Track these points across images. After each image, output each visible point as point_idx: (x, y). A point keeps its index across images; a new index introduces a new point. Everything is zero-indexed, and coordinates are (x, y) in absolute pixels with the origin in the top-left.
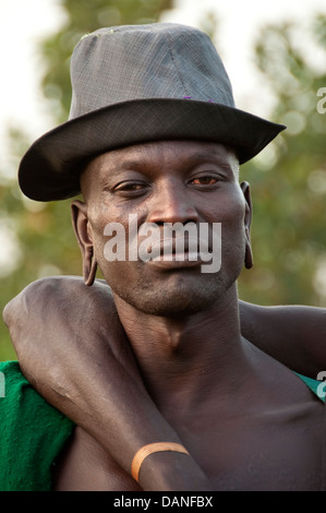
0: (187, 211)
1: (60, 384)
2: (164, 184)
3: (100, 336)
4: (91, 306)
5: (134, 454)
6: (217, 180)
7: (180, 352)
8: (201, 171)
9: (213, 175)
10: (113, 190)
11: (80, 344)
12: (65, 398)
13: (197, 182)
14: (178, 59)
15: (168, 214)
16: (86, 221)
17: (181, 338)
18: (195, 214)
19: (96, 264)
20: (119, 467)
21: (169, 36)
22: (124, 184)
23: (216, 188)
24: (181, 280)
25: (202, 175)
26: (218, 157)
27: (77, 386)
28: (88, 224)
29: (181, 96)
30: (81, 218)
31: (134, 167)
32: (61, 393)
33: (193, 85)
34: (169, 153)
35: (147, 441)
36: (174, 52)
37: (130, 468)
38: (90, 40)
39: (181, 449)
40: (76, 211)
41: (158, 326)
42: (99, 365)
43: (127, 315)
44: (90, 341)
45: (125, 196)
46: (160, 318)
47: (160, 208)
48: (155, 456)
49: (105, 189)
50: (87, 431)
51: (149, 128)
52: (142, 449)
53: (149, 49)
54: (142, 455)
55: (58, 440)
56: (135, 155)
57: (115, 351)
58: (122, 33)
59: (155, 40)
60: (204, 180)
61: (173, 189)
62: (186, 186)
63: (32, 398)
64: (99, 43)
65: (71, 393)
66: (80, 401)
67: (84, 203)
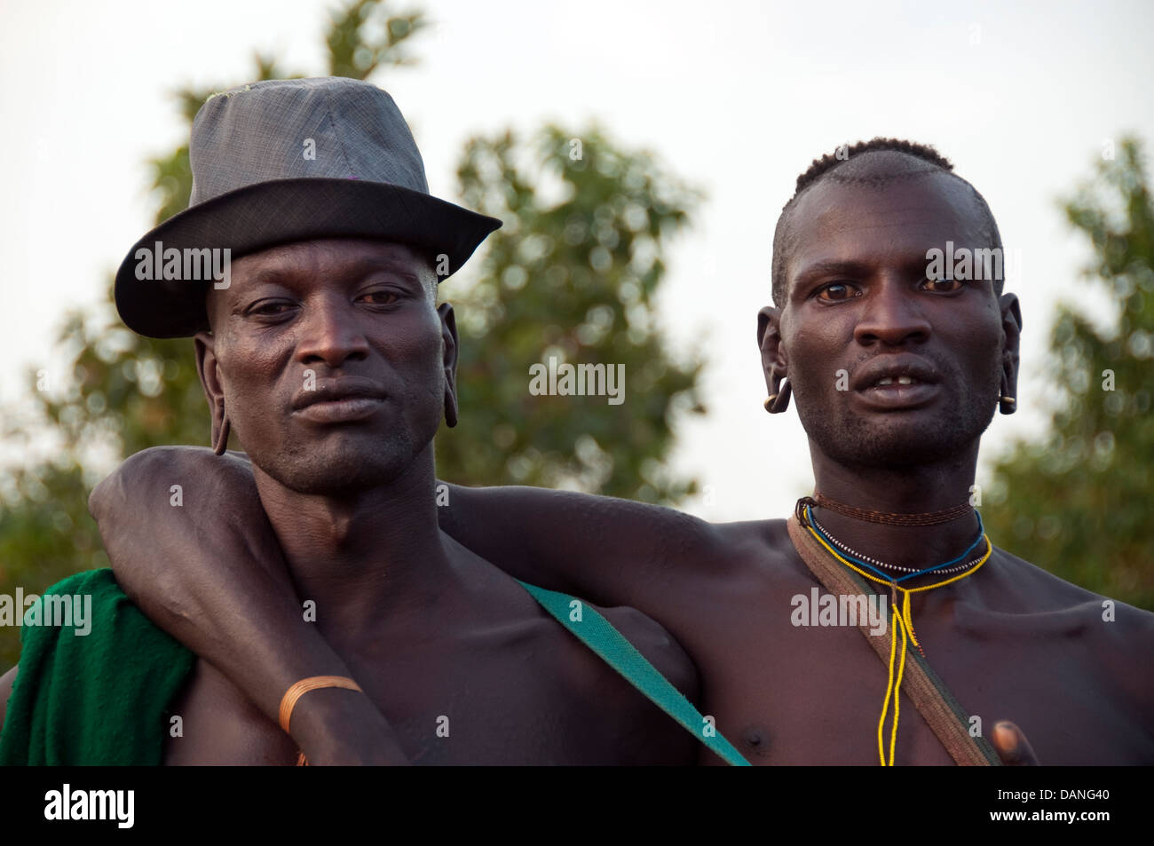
0: (352, 339)
1: (173, 598)
2: (319, 301)
3: (232, 528)
4: (219, 486)
5: (283, 693)
6: (398, 297)
7: (348, 547)
8: (373, 283)
9: (391, 289)
10: (246, 312)
11: (202, 540)
12: (181, 618)
13: (369, 299)
14: (340, 125)
15: (324, 345)
16: (215, 362)
17: (351, 526)
18: (365, 345)
19: (228, 423)
20: (259, 712)
21: (328, 93)
22: (262, 303)
23: (396, 308)
24: (345, 442)
25: (374, 289)
26: (398, 263)
27: (200, 601)
28: (217, 367)
29: (346, 175)
30: (208, 358)
31: (275, 278)
32: (175, 611)
33: (363, 162)
34: (326, 258)
35: (301, 675)
36: (335, 115)
37: (277, 713)
38: (218, 102)
39: (351, 684)
40: (202, 349)
41: (317, 510)
42: (231, 568)
43: (273, 496)
44: (217, 535)
45: (262, 322)
46: (320, 499)
47: (312, 336)
48: (313, 695)
49: (235, 312)
50: (214, 664)
51: (294, 221)
52: (295, 686)
53: (299, 112)
54: (294, 694)
55: (172, 678)
56: (277, 261)
57: (254, 549)
58: (263, 90)
59: (308, 99)
60: (380, 297)
61: (332, 308)
62: (352, 305)
63: (133, 620)
64: (230, 106)
65: (190, 611)
66: (203, 622)
67: (212, 337)
